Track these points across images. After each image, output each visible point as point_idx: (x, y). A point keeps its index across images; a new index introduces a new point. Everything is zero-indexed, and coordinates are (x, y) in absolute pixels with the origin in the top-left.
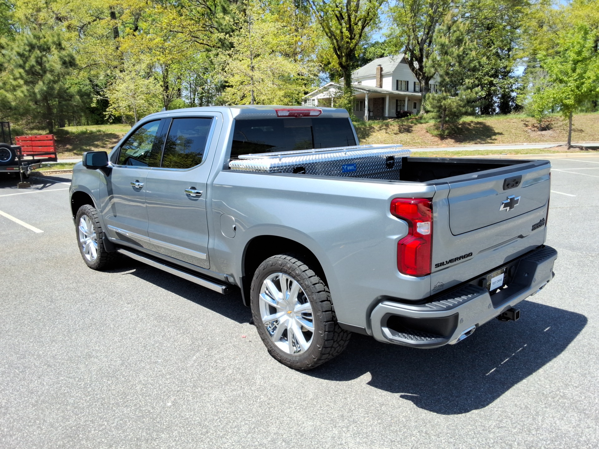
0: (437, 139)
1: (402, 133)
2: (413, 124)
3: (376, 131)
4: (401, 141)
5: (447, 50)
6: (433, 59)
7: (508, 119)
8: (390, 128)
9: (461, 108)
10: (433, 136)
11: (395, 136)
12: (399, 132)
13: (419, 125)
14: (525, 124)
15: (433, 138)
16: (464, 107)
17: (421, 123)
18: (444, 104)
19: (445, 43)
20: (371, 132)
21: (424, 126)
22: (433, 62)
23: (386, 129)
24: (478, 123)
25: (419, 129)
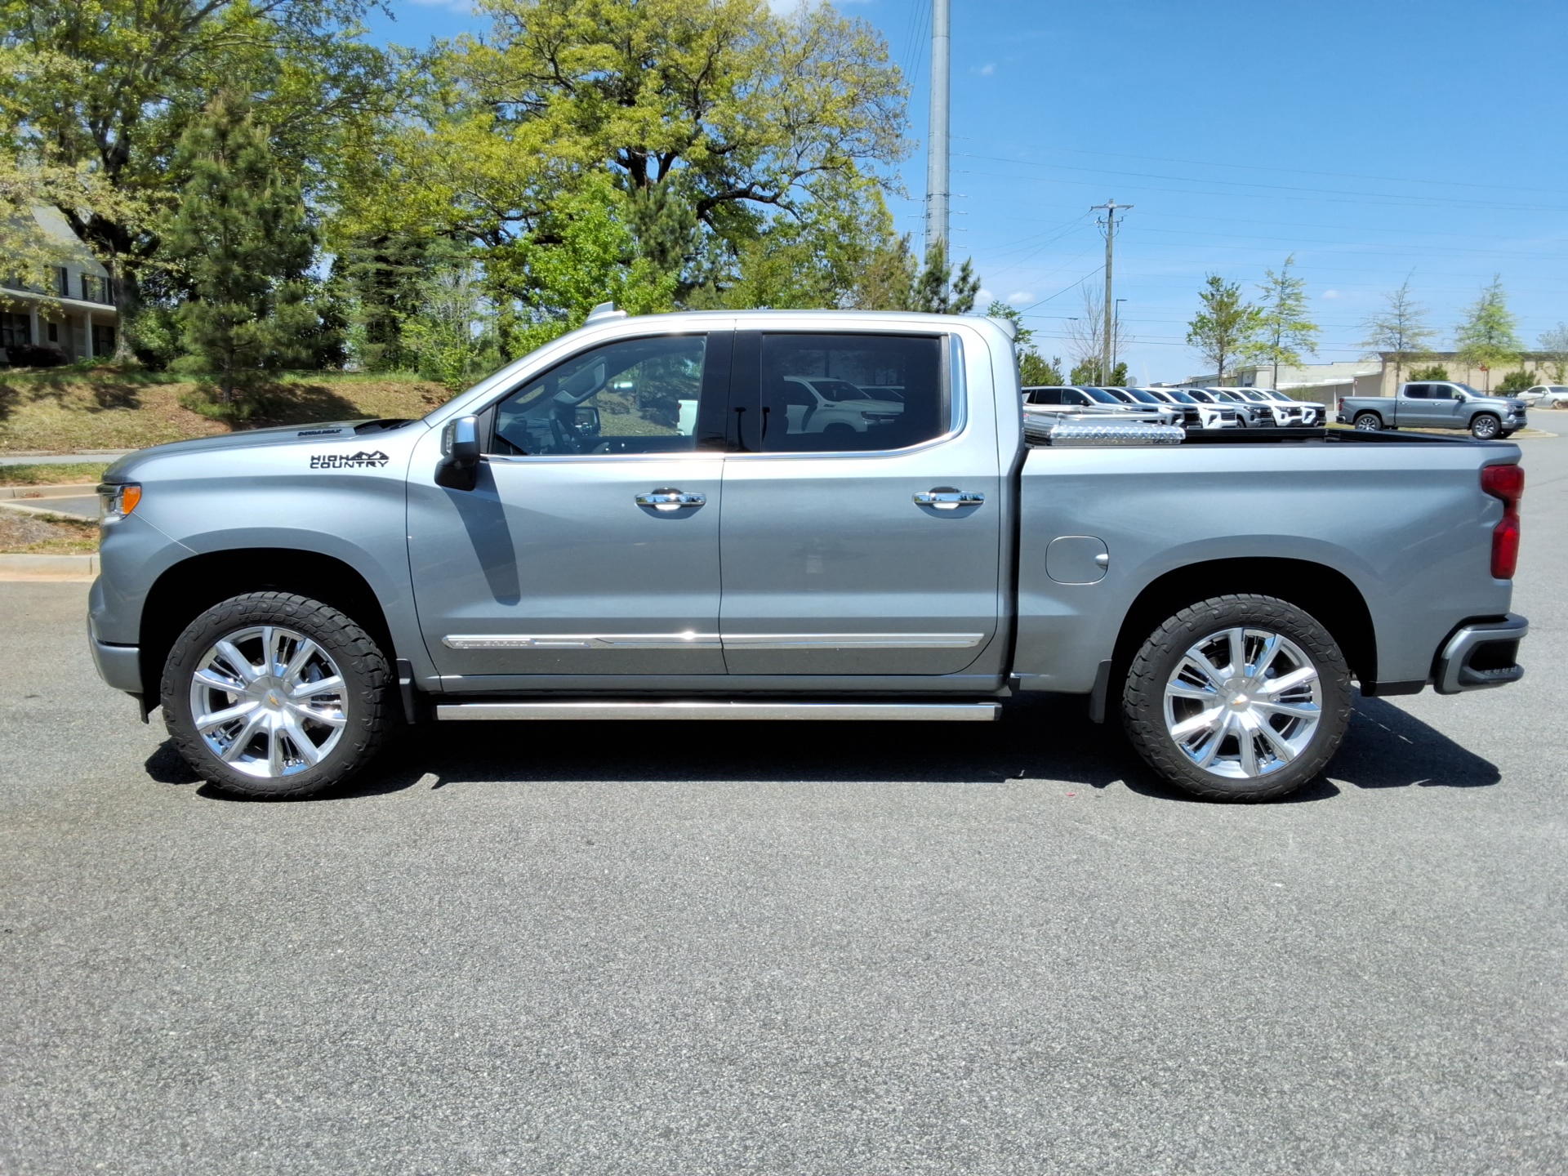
0: (221, 428)
1: (111, 407)
2: (135, 386)
3: (24, 400)
4: (119, 432)
5: (226, 191)
6: (193, 212)
7: (382, 384)
8: (69, 394)
9: (283, 349)
10: (206, 419)
11: (90, 416)
12: (99, 407)
13: (155, 388)
14: (424, 397)
15: (207, 424)
16: (289, 345)
17: (160, 383)
18: (237, 334)
19: (219, 172)
20: (10, 403)
21: (171, 390)
22: (193, 218)
23: (59, 397)
24: (312, 390)
25: (158, 400)
